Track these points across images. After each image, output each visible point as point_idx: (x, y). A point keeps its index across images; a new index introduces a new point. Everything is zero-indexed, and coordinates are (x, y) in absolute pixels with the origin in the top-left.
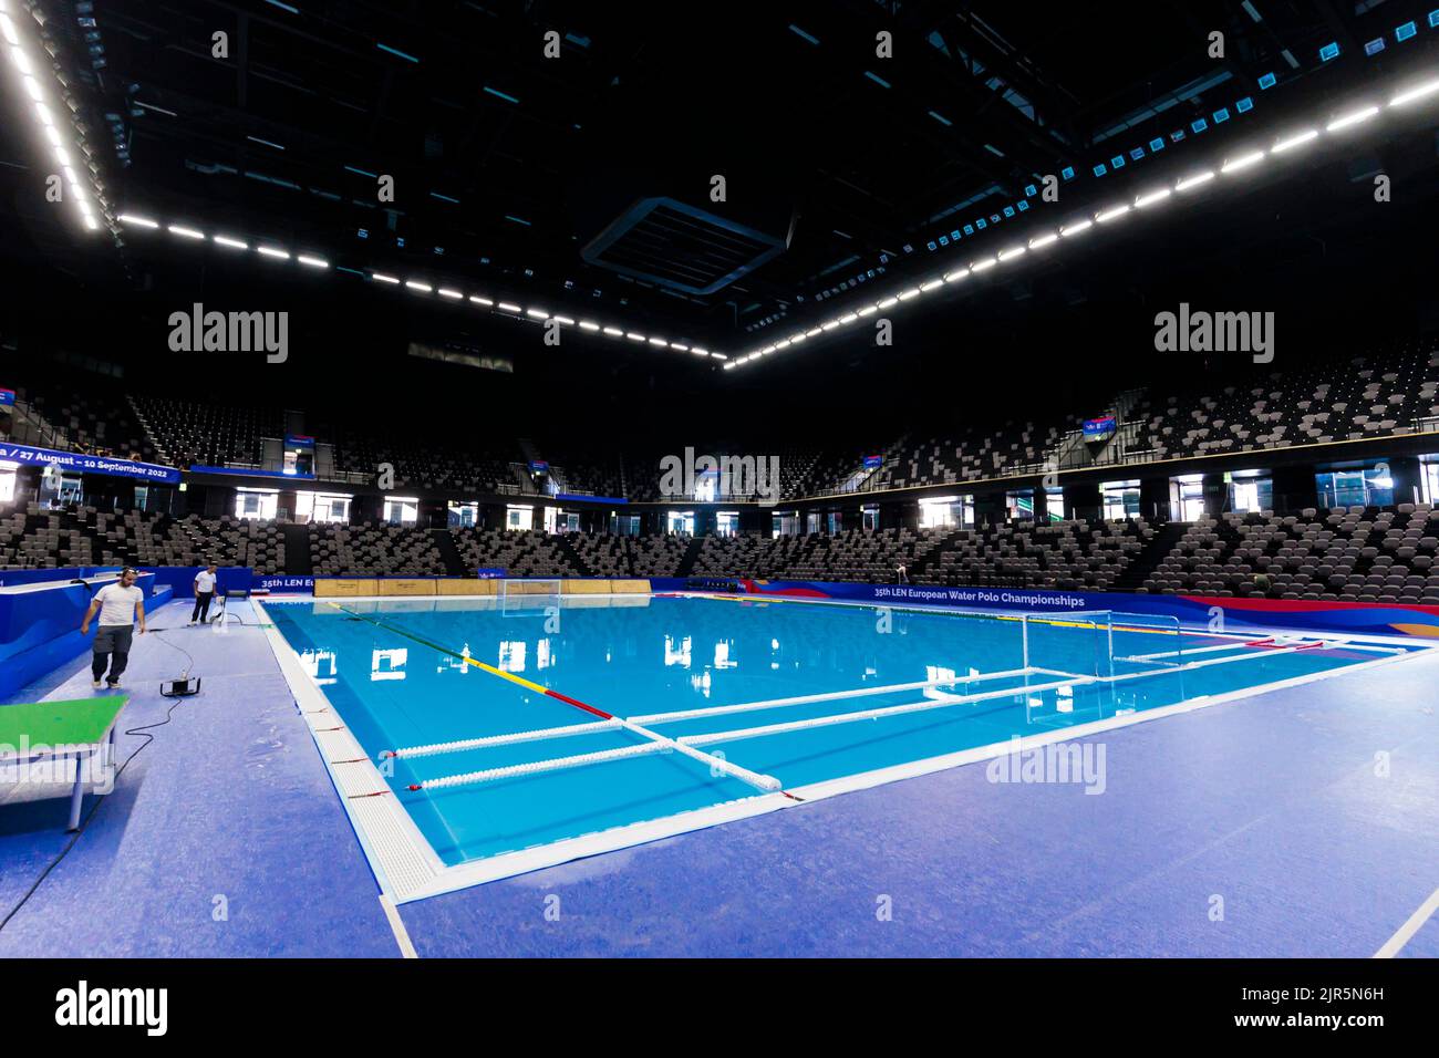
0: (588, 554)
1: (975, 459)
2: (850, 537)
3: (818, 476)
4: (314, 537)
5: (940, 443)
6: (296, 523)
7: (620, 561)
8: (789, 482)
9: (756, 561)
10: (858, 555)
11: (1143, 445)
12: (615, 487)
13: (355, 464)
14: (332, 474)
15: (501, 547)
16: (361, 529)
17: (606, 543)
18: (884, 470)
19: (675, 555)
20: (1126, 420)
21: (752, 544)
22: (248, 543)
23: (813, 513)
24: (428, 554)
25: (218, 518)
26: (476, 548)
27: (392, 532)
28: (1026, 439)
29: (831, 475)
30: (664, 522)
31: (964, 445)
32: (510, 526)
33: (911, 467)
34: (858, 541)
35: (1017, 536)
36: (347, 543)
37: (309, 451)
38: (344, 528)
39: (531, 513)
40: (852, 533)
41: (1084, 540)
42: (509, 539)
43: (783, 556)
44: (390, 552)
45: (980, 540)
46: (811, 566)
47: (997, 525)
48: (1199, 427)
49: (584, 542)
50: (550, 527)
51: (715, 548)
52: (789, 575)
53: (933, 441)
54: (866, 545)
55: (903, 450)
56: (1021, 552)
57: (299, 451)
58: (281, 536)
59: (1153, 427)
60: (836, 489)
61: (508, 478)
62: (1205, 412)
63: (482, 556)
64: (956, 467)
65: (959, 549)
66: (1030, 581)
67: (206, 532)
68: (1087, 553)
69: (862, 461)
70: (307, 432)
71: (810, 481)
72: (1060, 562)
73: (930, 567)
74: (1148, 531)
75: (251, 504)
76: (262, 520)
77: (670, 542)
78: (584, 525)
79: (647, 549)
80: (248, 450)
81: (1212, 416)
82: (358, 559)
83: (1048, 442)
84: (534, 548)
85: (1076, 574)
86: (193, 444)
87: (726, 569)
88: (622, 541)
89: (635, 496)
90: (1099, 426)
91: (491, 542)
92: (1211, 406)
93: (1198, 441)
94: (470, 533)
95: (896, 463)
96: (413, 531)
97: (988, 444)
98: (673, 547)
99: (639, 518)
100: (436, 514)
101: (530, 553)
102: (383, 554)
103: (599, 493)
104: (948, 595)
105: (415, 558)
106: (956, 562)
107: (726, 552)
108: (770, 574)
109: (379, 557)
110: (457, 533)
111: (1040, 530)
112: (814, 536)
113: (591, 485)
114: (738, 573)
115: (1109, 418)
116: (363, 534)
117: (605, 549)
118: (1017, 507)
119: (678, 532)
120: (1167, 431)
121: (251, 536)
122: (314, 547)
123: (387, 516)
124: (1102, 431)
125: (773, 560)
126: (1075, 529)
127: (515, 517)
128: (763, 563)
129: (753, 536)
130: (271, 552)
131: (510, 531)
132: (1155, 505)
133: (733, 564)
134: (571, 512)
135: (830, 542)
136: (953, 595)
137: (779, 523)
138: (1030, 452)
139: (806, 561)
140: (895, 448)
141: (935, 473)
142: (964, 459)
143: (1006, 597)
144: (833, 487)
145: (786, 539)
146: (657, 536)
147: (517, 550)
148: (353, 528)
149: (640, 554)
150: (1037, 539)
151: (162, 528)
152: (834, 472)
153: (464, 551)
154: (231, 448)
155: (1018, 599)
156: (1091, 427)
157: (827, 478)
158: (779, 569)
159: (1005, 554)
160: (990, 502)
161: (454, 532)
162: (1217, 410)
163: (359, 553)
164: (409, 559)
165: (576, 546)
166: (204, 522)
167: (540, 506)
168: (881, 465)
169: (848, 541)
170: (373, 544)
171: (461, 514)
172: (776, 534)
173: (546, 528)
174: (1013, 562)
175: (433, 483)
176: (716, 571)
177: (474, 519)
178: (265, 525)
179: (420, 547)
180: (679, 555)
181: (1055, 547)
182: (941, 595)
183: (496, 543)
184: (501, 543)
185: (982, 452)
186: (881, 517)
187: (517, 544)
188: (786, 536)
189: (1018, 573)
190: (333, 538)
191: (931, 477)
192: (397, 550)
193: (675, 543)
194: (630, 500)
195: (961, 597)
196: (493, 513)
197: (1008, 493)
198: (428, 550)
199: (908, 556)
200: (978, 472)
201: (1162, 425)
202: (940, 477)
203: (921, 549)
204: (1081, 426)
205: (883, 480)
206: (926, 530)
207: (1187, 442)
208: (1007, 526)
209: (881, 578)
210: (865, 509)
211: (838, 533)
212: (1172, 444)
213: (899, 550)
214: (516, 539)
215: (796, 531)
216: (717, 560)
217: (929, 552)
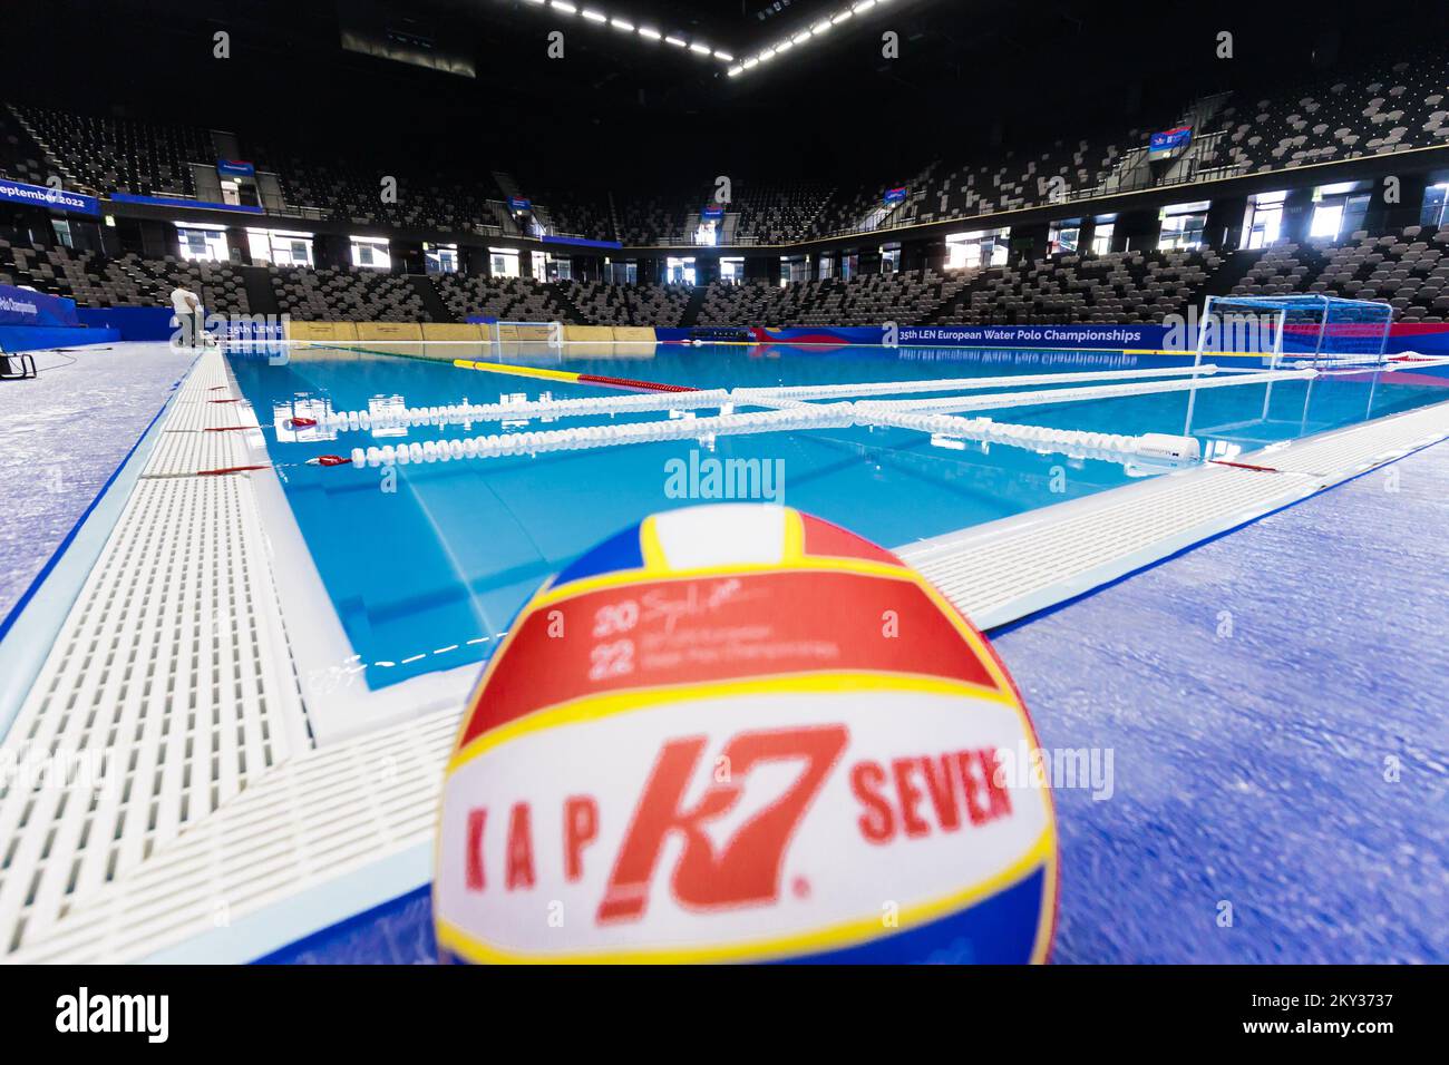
0: (584, 303)
1: (1016, 186)
2: (867, 282)
3: (832, 215)
4: (276, 281)
5: (975, 170)
6: (254, 266)
7: (618, 312)
8: (799, 224)
9: (764, 310)
10: (877, 299)
11: (1224, 160)
12: (606, 231)
13: (307, 197)
14: (283, 207)
15: (489, 295)
16: (329, 273)
17: (602, 292)
18: (908, 204)
19: (677, 305)
20: (1202, 131)
21: (760, 293)
22: (202, 286)
23: (827, 257)
24: (408, 301)
25: (162, 259)
26: (461, 296)
27: (365, 278)
28: (1078, 160)
29: (846, 213)
30: (664, 267)
31: (1004, 171)
32: (495, 273)
33: (940, 199)
34: (876, 285)
35: (1059, 272)
36: (315, 289)
37: (250, 181)
38: (310, 271)
39: (517, 258)
40: (869, 278)
41: (1138, 273)
42: (496, 286)
43: (794, 304)
44: (366, 299)
45: (1016, 277)
46: (825, 313)
47: (1036, 261)
48: (1295, 134)
49: (577, 292)
50: (539, 274)
51: (720, 297)
52: (801, 322)
53: (966, 169)
54: (886, 289)
55: (931, 181)
56: (1064, 288)
57: (238, 180)
58: (239, 279)
59: (1236, 137)
60: (854, 228)
61: (487, 217)
62: (1304, 115)
63: (469, 305)
64: (993, 196)
65: (993, 288)
66: (1076, 318)
67: (151, 275)
68: (1141, 286)
69: (883, 196)
70: (244, 159)
71: (823, 220)
72: (1109, 296)
73: (960, 308)
74: (1214, 260)
75: (197, 243)
76: (215, 262)
77: (670, 293)
78: (576, 271)
79: (646, 299)
80: (175, 176)
81: (1312, 121)
82: (331, 306)
83: (1106, 162)
84: (524, 297)
85: (1128, 309)
86: (107, 168)
87: (732, 319)
88: (619, 291)
89: (630, 241)
90: (1170, 139)
91: (477, 289)
92: (1312, 108)
93: (1292, 150)
94: (452, 279)
95: (922, 195)
96: (389, 276)
97: (1032, 168)
98: (674, 297)
99: (635, 266)
100: (411, 259)
101: (521, 301)
102: (359, 300)
103: (591, 236)
104: (983, 335)
105: (395, 305)
106: (989, 301)
107: (732, 301)
108: (781, 322)
109: (354, 304)
110: (438, 279)
111: (1085, 264)
112: (827, 282)
113: (580, 227)
114: (745, 323)
115: (1181, 130)
116: (333, 278)
117: (601, 300)
118: (1061, 240)
119: (678, 281)
120: (1254, 141)
121: (204, 279)
122: (280, 292)
123: (357, 261)
124: (1174, 145)
125: (783, 309)
126: (1127, 262)
127: (500, 263)
128: (772, 312)
129: (760, 284)
130: (230, 296)
131: (496, 278)
132: (1226, 230)
133: (740, 314)
134: (561, 258)
135: (846, 287)
136: (989, 335)
137: (788, 270)
138: (1083, 175)
139: (820, 307)
140: (921, 179)
141: (969, 204)
142: (1003, 187)
143: (1049, 335)
144: (850, 226)
145: (797, 287)
146: (657, 285)
147: (506, 299)
148: (321, 272)
149: (639, 304)
150: (1082, 273)
151: (97, 267)
152: (851, 209)
153: (448, 299)
154: (155, 174)
155: (1064, 336)
156: (1161, 141)
157: (843, 216)
158: (789, 317)
159: (1045, 291)
160: (1028, 237)
161: (435, 279)
162: (1319, 113)
163: (330, 299)
164: (389, 307)
165: (570, 294)
166: (146, 263)
167: (527, 249)
168: (905, 199)
169: (866, 286)
170: (345, 289)
171: (439, 260)
172: (783, 283)
173: (535, 275)
174: (1056, 299)
175: (402, 220)
176: (722, 321)
177: (455, 267)
178: (219, 268)
179: (398, 294)
180: (681, 305)
181: (1104, 282)
182: (974, 336)
183: (482, 291)
184: (488, 291)
185: (1025, 178)
186: (902, 258)
187: (506, 292)
188: (796, 283)
189: (1061, 310)
190: (298, 282)
191: (964, 210)
192: (374, 297)
193: (676, 293)
194: (625, 245)
195: (997, 337)
196: (475, 258)
197: (1052, 223)
198: (408, 297)
199: (934, 298)
200: (1020, 200)
201: (1248, 135)
202: (975, 207)
203: (949, 290)
204: (1148, 142)
205: (907, 215)
206: (953, 270)
207: (1278, 153)
208: (1047, 262)
209: (905, 321)
210: (885, 250)
211: (854, 278)
212: (1258, 156)
213: (924, 292)
214: (504, 286)
215: (807, 278)
216: (723, 310)
217: (957, 294)
